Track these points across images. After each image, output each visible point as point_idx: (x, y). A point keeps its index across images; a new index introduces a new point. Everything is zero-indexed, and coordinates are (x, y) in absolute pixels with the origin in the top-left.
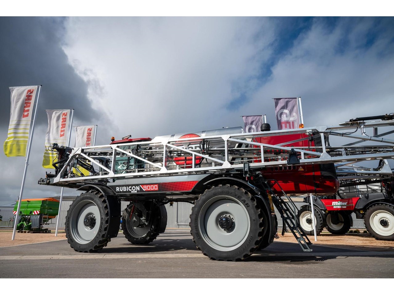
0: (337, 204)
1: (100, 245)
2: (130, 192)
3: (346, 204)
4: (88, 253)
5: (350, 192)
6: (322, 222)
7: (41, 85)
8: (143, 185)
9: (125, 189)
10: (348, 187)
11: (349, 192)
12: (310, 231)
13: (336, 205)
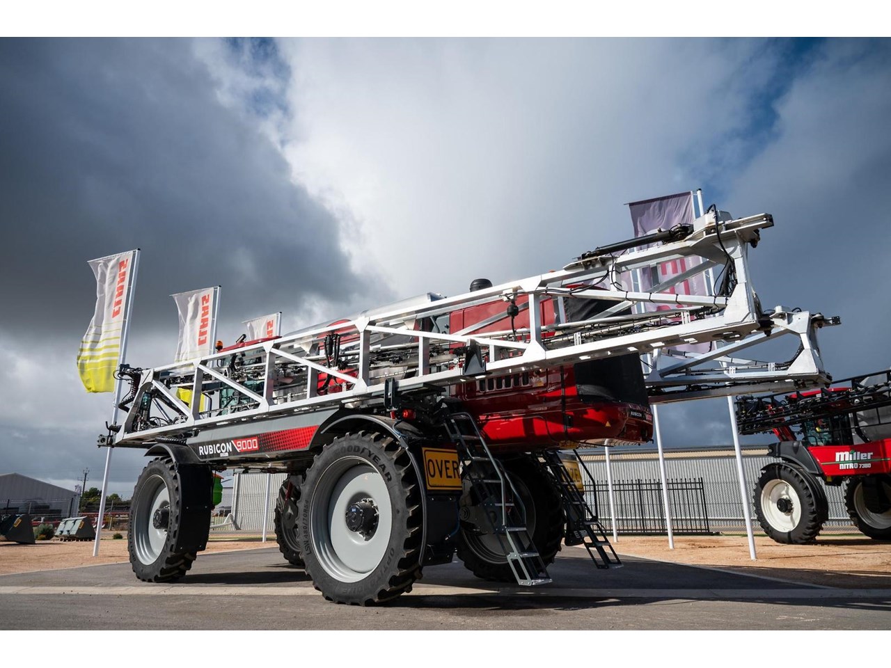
0: (847, 459)
1: (170, 566)
2: (218, 455)
3: (869, 458)
4: (152, 583)
5: (880, 424)
6: (814, 507)
7: (139, 249)
8: (236, 439)
9: (212, 449)
10: (875, 409)
11: (878, 423)
12: (787, 531)
13: (845, 462)
